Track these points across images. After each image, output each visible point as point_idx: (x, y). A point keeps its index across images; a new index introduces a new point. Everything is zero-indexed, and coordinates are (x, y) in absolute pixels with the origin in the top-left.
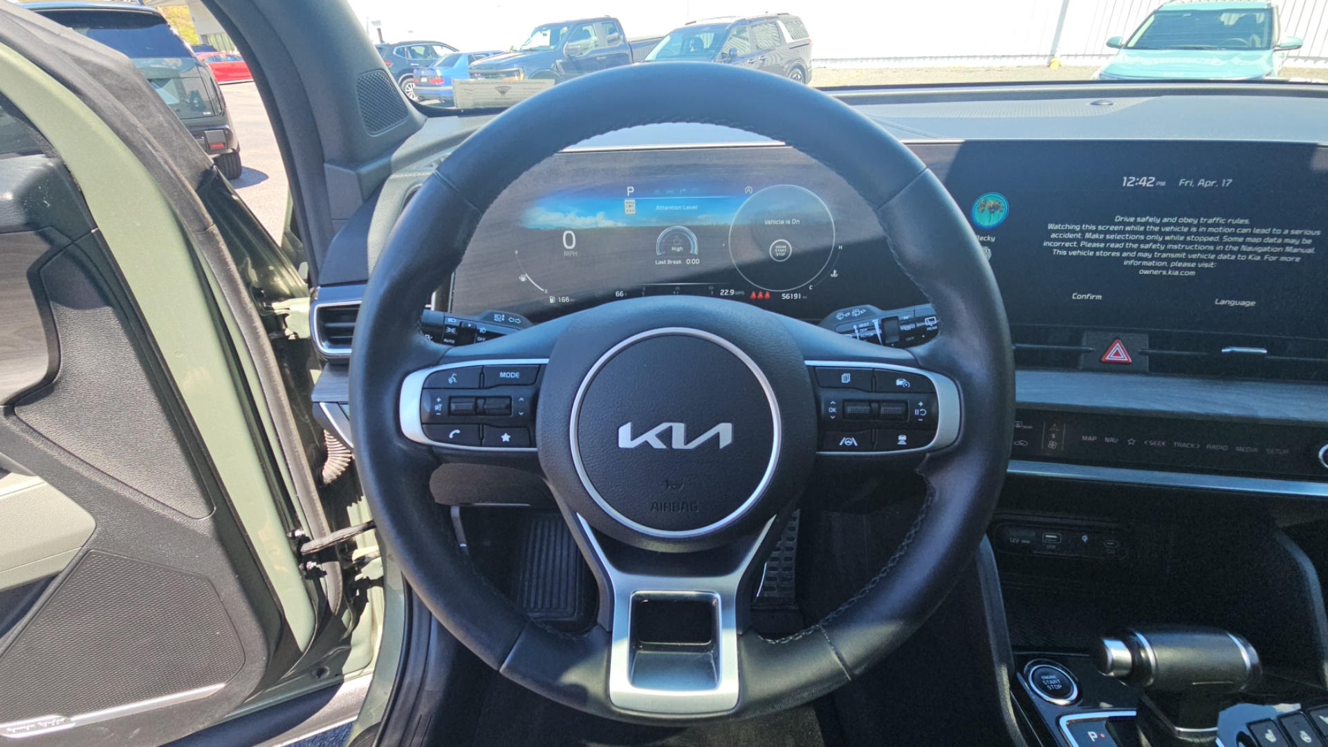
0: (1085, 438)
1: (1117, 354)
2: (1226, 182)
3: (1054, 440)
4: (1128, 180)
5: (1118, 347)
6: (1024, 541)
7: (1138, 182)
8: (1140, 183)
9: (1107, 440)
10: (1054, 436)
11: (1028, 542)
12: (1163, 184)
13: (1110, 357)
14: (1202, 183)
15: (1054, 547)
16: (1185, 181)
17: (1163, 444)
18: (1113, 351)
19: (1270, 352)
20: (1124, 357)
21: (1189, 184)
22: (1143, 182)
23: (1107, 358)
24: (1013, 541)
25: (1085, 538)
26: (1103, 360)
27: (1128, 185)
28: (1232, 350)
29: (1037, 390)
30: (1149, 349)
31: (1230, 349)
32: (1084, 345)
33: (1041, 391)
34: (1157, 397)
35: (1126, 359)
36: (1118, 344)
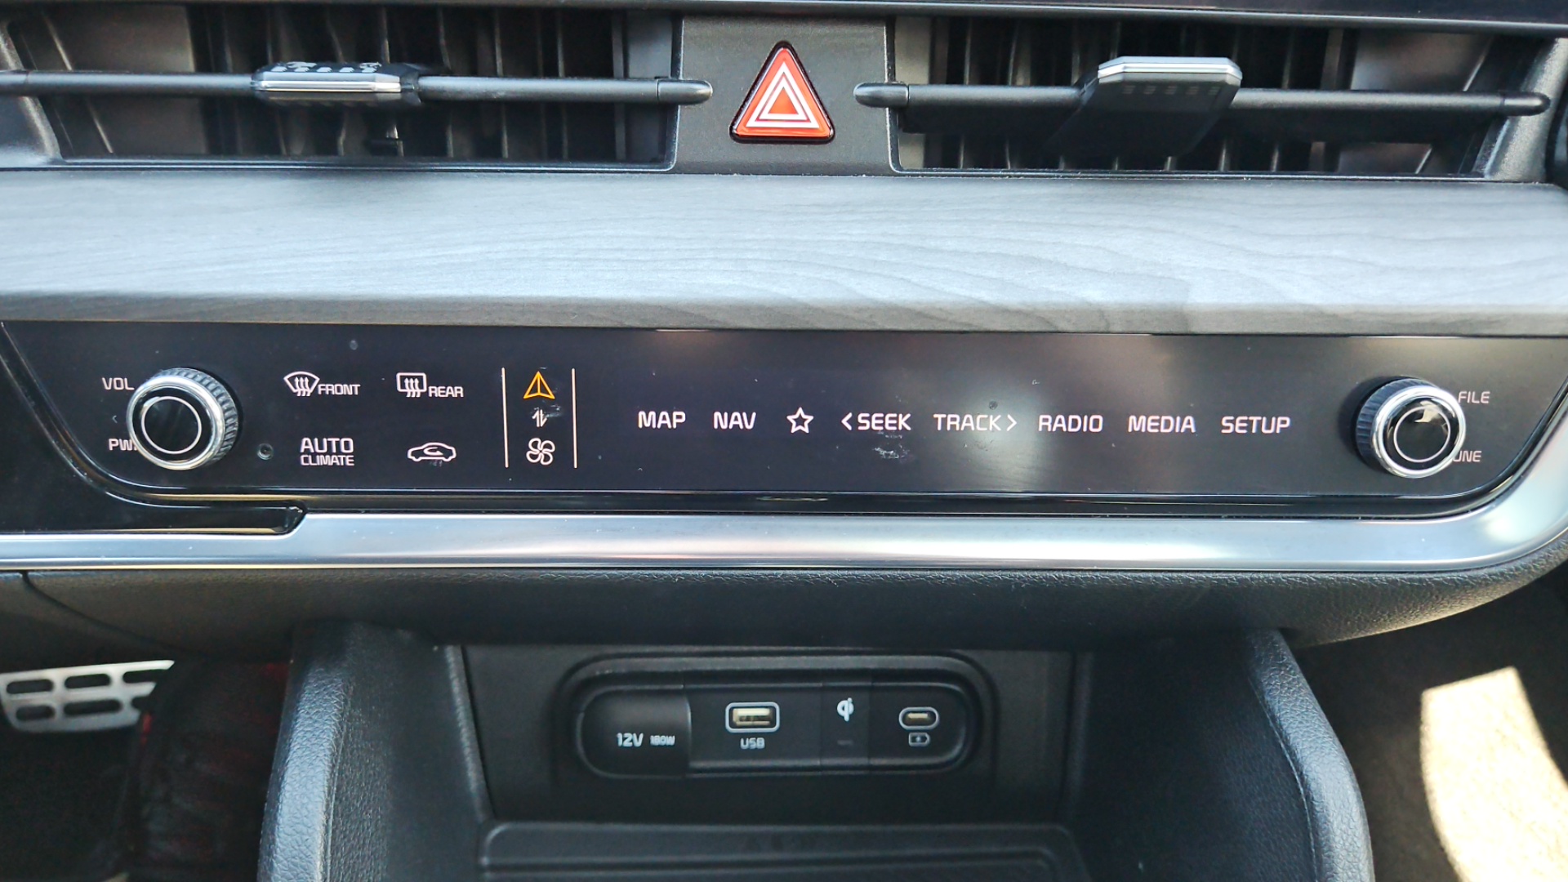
0: (646, 419)
1: (785, 105)
3: (543, 433)
5: (784, 79)
6: (656, 740)
9: (720, 420)
10: (540, 418)
11: (670, 740)
13: (762, 117)
15: (760, 743)
17: (902, 422)
18: (768, 97)
20: (807, 118)
23: (752, 123)
24: (629, 740)
25: (846, 708)
26: (740, 126)
28: (1125, 68)
29: (478, 249)
30: (888, 84)
31: (1123, 65)
32: (681, 78)
33: (489, 252)
34: (882, 257)
35: (814, 124)
36: (784, 68)
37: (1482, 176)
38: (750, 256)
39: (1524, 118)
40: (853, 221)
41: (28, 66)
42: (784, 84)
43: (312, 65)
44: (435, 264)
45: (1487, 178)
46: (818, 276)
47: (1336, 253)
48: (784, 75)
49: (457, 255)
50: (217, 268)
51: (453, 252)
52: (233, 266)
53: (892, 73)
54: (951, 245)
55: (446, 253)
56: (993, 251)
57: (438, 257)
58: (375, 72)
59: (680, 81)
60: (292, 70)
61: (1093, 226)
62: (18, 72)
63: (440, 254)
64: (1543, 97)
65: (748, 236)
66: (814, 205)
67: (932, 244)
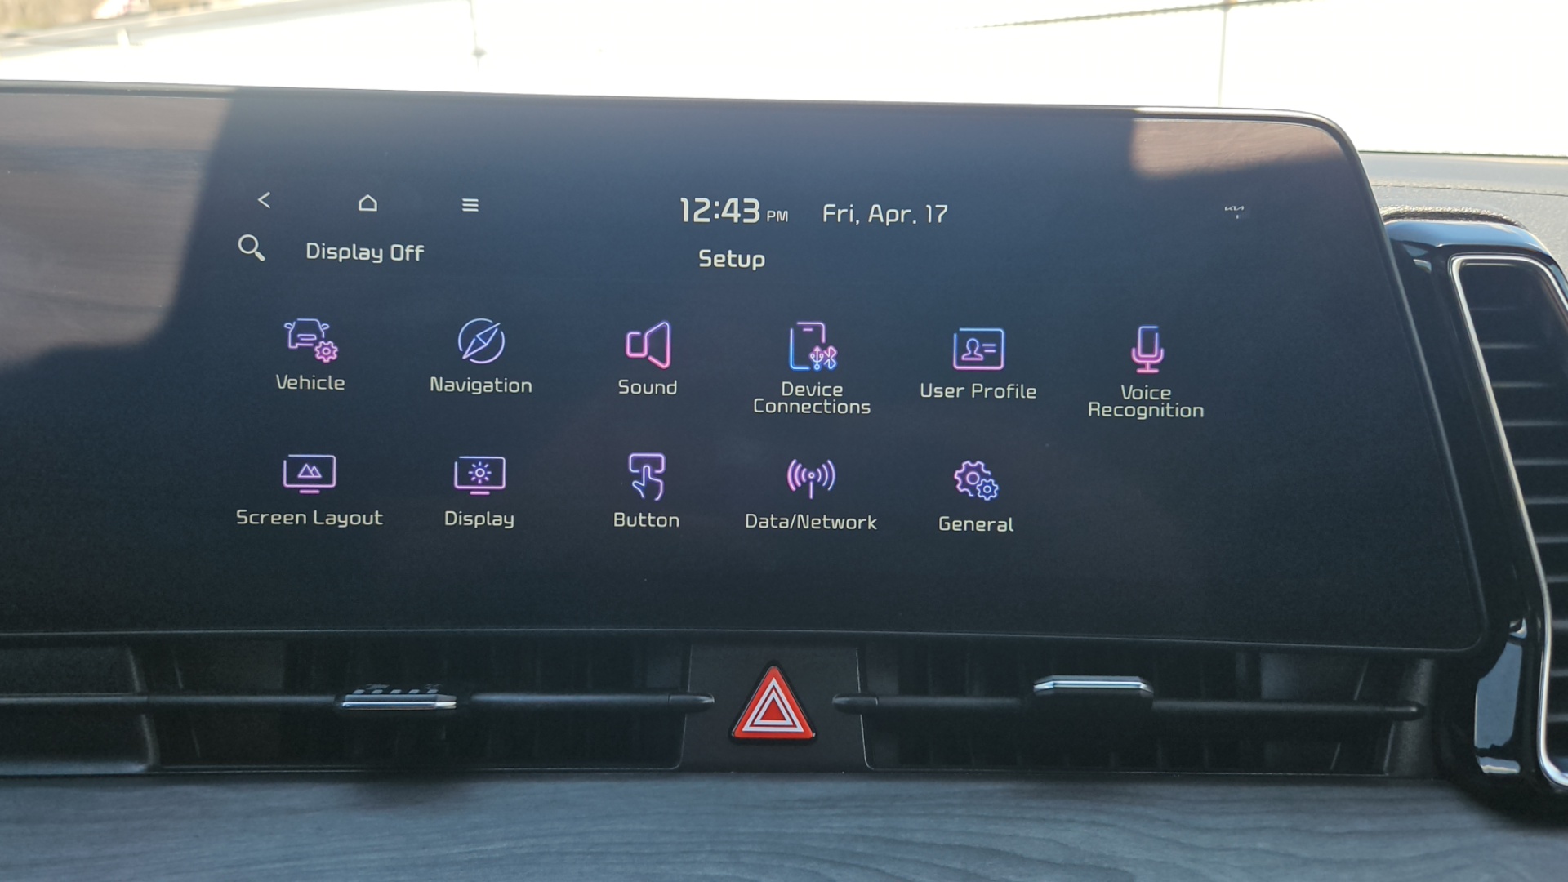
1: (774, 712)
2: (936, 212)
4: (694, 207)
5: (774, 690)
7: (720, 210)
8: (725, 214)
12: (783, 216)
13: (755, 723)
14: (875, 213)
16: (835, 210)
18: (761, 705)
19: (1163, 688)
20: (792, 724)
21: (845, 216)
22: (731, 210)
23: (747, 728)
26: (736, 733)
27: (696, 219)
28: (1055, 684)
29: (505, 845)
30: (863, 695)
31: (1052, 682)
32: (689, 690)
33: (514, 848)
34: (860, 848)
35: (799, 729)
36: (774, 683)
37: (1382, 773)
38: (743, 848)
39: (1406, 723)
40: (833, 815)
41: (150, 689)
42: (774, 694)
43: (385, 686)
44: (466, 859)
45: (1387, 775)
46: (803, 867)
47: (1260, 845)
48: (774, 688)
49: (486, 850)
50: (278, 865)
51: (484, 848)
52: (291, 864)
53: (864, 686)
54: (920, 837)
55: (477, 849)
56: (957, 843)
57: (470, 852)
58: (436, 693)
59: (685, 693)
60: (369, 693)
61: (1044, 820)
62: (141, 694)
63: (471, 849)
64: (1418, 705)
65: (742, 830)
66: (800, 800)
67: (903, 836)
